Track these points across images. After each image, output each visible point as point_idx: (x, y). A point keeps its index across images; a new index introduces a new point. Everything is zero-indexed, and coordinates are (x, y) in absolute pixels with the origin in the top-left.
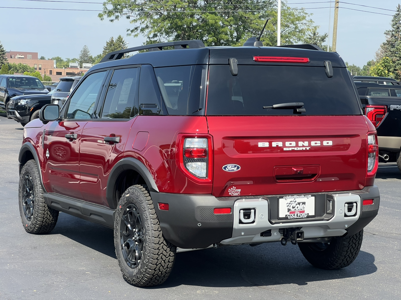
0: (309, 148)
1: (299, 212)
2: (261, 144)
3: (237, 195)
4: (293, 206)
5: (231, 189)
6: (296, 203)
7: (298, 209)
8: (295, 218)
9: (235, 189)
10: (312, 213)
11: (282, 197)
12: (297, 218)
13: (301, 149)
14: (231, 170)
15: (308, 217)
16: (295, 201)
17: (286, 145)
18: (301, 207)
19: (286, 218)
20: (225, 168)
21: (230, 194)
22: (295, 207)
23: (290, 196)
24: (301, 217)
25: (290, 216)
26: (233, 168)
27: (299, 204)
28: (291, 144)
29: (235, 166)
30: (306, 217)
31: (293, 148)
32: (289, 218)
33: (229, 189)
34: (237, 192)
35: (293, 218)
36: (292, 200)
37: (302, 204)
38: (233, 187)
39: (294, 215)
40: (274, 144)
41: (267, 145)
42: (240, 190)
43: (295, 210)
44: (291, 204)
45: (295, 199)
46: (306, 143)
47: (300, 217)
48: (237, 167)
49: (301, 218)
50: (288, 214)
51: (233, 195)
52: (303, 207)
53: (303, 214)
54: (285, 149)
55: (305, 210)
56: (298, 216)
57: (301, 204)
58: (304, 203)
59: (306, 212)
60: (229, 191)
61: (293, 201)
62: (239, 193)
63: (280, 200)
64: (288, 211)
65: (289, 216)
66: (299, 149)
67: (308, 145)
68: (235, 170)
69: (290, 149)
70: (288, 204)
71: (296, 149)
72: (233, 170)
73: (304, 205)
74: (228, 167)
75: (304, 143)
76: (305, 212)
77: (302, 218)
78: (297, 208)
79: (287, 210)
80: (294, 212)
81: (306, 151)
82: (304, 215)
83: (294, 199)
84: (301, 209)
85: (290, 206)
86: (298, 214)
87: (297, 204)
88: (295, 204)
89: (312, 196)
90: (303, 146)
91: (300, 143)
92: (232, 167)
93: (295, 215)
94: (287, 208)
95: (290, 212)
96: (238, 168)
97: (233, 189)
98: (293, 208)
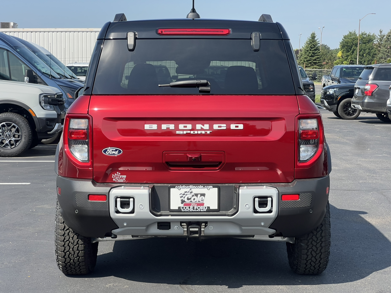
0: (210, 132)
1: (196, 205)
2: (147, 127)
3: (122, 182)
4: (188, 197)
5: (114, 175)
6: (193, 194)
7: (195, 201)
8: (190, 211)
9: (120, 175)
10: (214, 206)
11: (174, 187)
12: (194, 211)
13: (199, 132)
14: (112, 154)
15: (209, 210)
16: (190, 191)
17: (180, 128)
18: (199, 199)
19: (179, 210)
20: (105, 151)
21: (114, 180)
22: (190, 199)
23: (184, 186)
24: (199, 210)
25: (184, 208)
26: (114, 152)
27: (196, 195)
28: (186, 127)
29: (116, 150)
30: (205, 211)
31: (189, 132)
32: (182, 211)
33: (113, 175)
34: (122, 178)
35: (188, 211)
36: (188, 190)
37: (201, 196)
38: (118, 173)
39: (189, 208)
40: (164, 127)
41: (154, 127)
42: (125, 176)
43: (191, 202)
44: (185, 195)
45: (191, 189)
46: (206, 127)
47: (197, 210)
48: (118, 151)
49: (199, 212)
50: (182, 205)
51: (117, 181)
52: (202, 199)
53: (201, 207)
54: (178, 132)
55: (204, 202)
56: (195, 209)
57: (199, 195)
58: (203, 195)
59: (206, 205)
60: (113, 177)
61: (189, 192)
62: (124, 180)
63: (172, 190)
64: (182, 203)
65: (182, 208)
66: (196, 132)
67: (208, 129)
68: (116, 154)
69: (185, 132)
70: (181, 195)
71: (192, 132)
72: (114, 154)
73: (203, 197)
74: (108, 150)
75: (204, 126)
76: (204, 205)
77: (201, 212)
78: (194, 199)
79: (180, 202)
80: (189, 205)
81: (206, 135)
82: (203, 208)
83: (189, 189)
84: (199, 202)
85: (184, 198)
86: (195, 207)
87: (193, 196)
88: (191, 195)
89: (214, 187)
90: (202, 129)
91: (199, 126)
92: (112, 151)
93: (191, 208)
94: (180, 199)
95: (185, 203)
96: (120, 152)
97: (117, 175)
98: (188, 199)
